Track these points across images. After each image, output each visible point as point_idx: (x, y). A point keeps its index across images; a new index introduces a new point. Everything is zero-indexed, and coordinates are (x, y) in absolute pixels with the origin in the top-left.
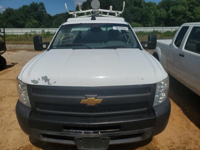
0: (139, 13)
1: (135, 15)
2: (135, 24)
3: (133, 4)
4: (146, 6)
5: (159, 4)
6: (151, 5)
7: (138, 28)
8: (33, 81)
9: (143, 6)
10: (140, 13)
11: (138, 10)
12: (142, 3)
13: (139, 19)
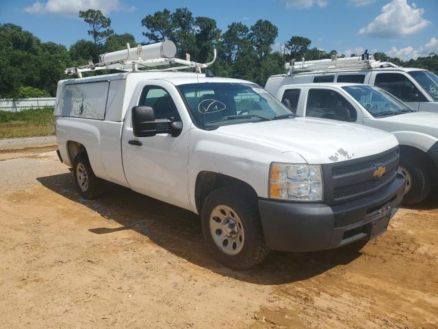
0: (33, 66)
1: (24, 71)
2: (29, 91)
3: (11, 44)
4: (44, 51)
5: (71, 49)
6: (55, 49)
7: (39, 99)
8: (331, 158)
9: (38, 50)
10: (36, 66)
11: (28, 59)
12: (34, 43)
13: (37, 78)
